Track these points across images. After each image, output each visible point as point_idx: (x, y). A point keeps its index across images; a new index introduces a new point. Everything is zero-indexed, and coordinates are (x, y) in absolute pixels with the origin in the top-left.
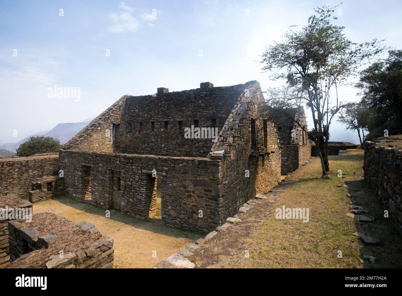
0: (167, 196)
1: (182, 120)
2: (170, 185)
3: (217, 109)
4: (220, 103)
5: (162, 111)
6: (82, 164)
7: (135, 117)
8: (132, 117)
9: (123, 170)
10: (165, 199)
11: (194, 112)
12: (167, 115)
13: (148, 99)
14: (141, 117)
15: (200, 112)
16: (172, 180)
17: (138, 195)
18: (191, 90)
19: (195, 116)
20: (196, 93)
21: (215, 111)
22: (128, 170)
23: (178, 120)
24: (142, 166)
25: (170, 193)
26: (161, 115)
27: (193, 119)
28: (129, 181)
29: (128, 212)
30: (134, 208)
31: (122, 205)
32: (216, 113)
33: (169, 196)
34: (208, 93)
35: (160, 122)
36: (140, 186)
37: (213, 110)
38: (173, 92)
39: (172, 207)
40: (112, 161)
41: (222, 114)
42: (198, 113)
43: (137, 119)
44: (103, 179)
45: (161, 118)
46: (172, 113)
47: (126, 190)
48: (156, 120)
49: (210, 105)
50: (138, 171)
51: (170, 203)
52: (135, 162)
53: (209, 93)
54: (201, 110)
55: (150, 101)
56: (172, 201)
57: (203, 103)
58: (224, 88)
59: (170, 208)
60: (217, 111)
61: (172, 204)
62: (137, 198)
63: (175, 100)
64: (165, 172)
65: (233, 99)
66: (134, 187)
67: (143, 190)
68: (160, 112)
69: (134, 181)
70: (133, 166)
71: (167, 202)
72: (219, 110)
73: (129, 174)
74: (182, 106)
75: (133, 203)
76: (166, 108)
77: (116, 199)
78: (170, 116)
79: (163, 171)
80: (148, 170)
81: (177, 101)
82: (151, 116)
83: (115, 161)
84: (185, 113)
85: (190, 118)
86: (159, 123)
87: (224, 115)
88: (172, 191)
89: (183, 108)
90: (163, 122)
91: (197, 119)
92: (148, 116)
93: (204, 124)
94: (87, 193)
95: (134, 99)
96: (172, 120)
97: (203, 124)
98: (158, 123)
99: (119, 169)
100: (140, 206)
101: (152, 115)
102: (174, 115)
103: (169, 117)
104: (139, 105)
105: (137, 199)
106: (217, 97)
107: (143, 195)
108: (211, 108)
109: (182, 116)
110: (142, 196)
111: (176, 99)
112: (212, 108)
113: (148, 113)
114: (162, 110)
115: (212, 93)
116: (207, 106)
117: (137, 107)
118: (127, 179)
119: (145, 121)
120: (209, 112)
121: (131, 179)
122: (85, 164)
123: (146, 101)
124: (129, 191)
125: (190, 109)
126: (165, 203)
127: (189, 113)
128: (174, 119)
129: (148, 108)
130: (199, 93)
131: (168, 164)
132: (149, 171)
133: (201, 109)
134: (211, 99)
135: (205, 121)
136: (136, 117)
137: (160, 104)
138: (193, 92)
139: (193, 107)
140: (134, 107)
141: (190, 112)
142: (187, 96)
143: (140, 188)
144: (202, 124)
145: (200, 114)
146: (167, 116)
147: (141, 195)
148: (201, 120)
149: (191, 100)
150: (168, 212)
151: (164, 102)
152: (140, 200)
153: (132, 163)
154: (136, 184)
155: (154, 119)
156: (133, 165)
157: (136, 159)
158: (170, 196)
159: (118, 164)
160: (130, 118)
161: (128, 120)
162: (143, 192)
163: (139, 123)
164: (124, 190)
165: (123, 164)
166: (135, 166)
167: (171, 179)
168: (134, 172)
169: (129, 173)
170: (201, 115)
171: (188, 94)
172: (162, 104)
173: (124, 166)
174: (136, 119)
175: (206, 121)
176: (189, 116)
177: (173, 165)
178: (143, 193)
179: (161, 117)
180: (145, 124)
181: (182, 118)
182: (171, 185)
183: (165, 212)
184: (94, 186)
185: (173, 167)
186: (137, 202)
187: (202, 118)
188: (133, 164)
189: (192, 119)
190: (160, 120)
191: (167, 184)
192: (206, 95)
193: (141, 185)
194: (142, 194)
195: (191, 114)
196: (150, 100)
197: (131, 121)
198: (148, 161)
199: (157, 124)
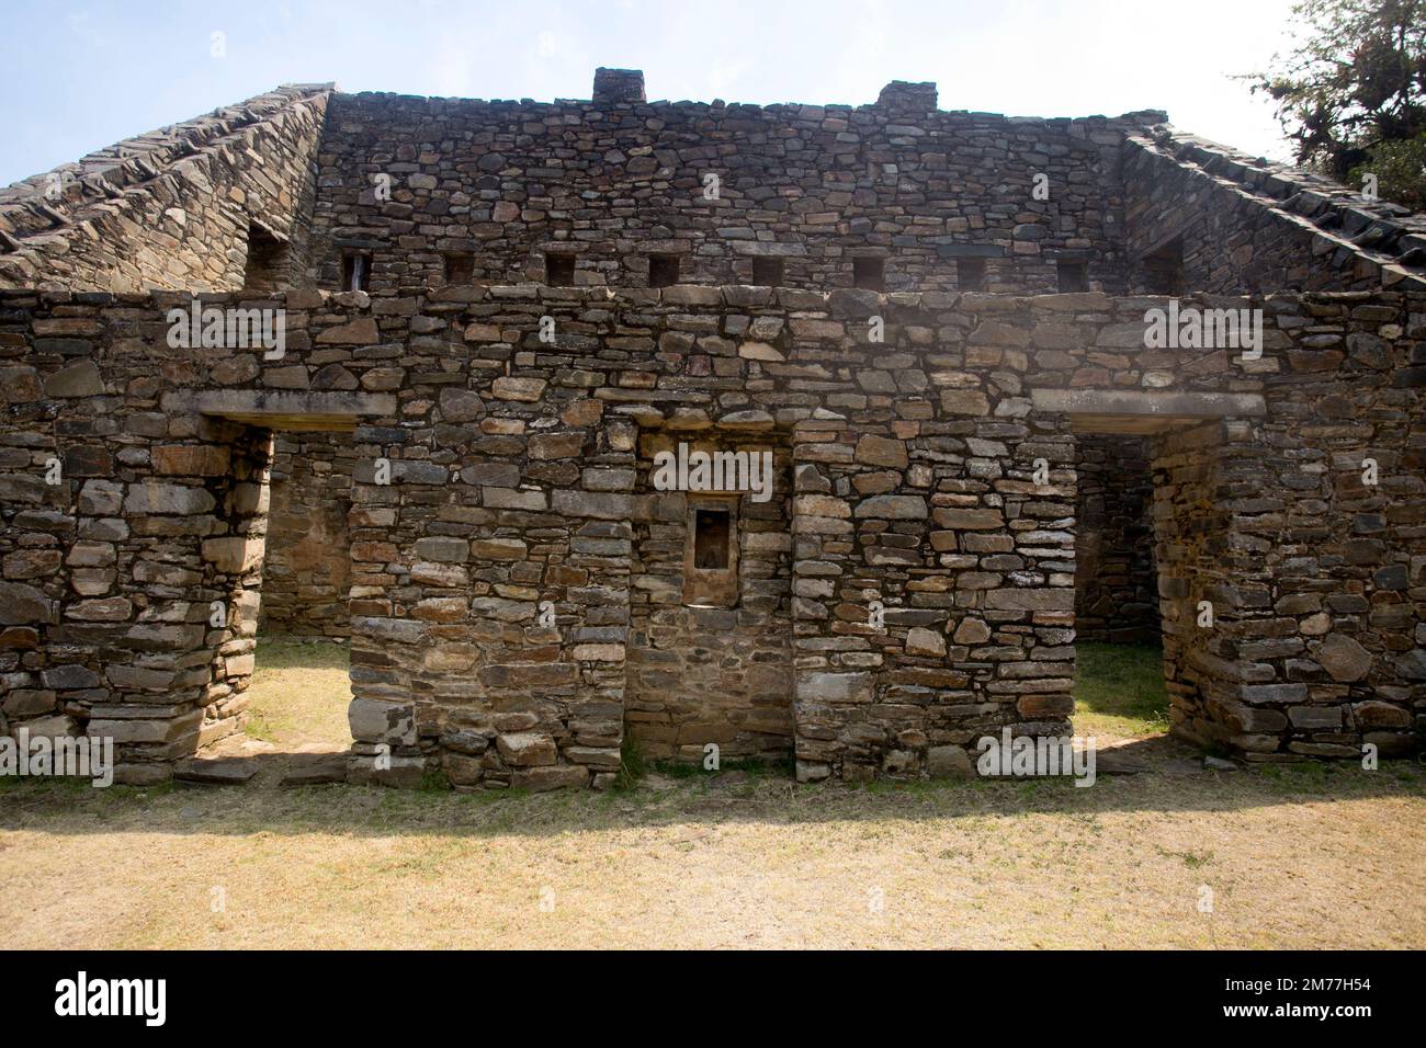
0: (1292, 549)
1: (777, 250)
2: (1306, 468)
3: (989, 215)
4: (1003, 189)
5: (636, 194)
6: (208, 409)
7: (410, 219)
8: (380, 214)
9: (821, 413)
10: (1269, 572)
11: (855, 216)
12: (676, 221)
13: (519, 123)
14: (456, 222)
15: (892, 220)
16: (1328, 431)
17: (1007, 582)
18: (830, 110)
19: (862, 236)
20: (864, 125)
21: (977, 223)
22: (888, 402)
23: (753, 249)
24: (1034, 367)
25: (1319, 520)
26: (626, 218)
27: (853, 252)
28: (904, 488)
29: (894, 744)
30: (964, 701)
31: (807, 705)
32: (985, 229)
33: (1304, 546)
34: (932, 133)
35: (619, 256)
36: (1023, 516)
37: (963, 214)
38: (718, 104)
39: (1333, 614)
40: (676, 346)
41: (1013, 238)
42: (881, 226)
43: (425, 229)
44: (550, 512)
45: (627, 234)
46: (707, 212)
47: (864, 564)
48: (586, 246)
49: (949, 190)
50: (994, 403)
51: (1315, 588)
52: (958, 337)
53: (938, 137)
54: (900, 210)
55: (535, 137)
56: (1332, 575)
57: (909, 177)
58: (1016, 121)
59: (1319, 623)
60: (990, 223)
61: (1334, 596)
62: (995, 616)
63: (728, 148)
64: (1261, 385)
65: (1066, 175)
66: (958, 532)
67: (1056, 537)
68: (615, 202)
69: (963, 484)
70: (938, 369)
71: (1289, 589)
72: (998, 220)
73: (893, 436)
74: (778, 180)
75: (945, 663)
76: (665, 185)
77: (673, 680)
78: (698, 229)
79: (1235, 385)
80: (1097, 387)
81: (739, 152)
82: (548, 219)
83: (727, 346)
84: (798, 220)
85: (835, 244)
86: (615, 264)
87: (1024, 244)
88: (1324, 507)
89: (788, 193)
90: (642, 254)
91: (878, 251)
92: (518, 218)
93: (923, 281)
94: (214, 690)
95: (402, 108)
96: (714, 249)
97: (915, 278)
98: (602, 264)
99: (772, 409)
100: (1029, 668)
101: (554, 214)
102: (725, 222)
103: (690, 234)
104: (443, 153)
105: (989, 623)
106: (982, 158)
107: (1057, 579)
108: (954, 204)
109: (778, 232)
110: (1046, 585)
111: (733, 140)
112: (960, 207)
113: (519, 204)
114: (635, 189)
115: (954, 136)
116: (930, 195)
117: (424, 159)
118: (866, 482)
119: (493, 244)
120: (944, 223)
121: (920, 476)
122: (261, 404)
123: (504, 130)
124: (902, 568)
125: (832, 199)
126: (1274, 601)
127: (829, 220)
128: (723, 245)
129: (516, 171)
130: (883, 127)
131: (1286, 330)
132: (1104, 394)
133: (895, 203)
134: (949, 162)
135: (923, 263)
136: (417, 218)
137: (616, 157)
138: (848, 119)
139: (853, 193)
140: (395, 160)
141: (835, 217)
142: (806, 134)
143: (1013, 533)
144: (911, 281)
145: (893, 228)
146: (671, 226)
147: (1039, 579)
148: (901, 259)
149: (836, 156)
150: (1298, 655)
151: (647, 150)
152: (1028, 620)
153: (936, 347)
154: (983, 504)
155: (568, 239)
156: (936, 360)
157: (965, 321)
158: (1313, 542)
159: (756, 369)
160: (363, 225)
161: (336, 234)
162: (1059, 559)
163: (438, 257)
164: (838, 569)
165: (825, 364)
166: (962, 369)
167: (1317, 430)
168: (956, 417)
169: (898, 427)
170: (899, 233)
171: (816, 125)
172: (629, 157)
173: (836, 379)
174: (415, 230)
175: (934, 265)
176: (823, 234)
177: (1336, 338)
178: (1058, 565)
179: (626, 227)
180: (499, 264)
181: (778, 241)
182: (1318, 468)
183: (1270, 661)
184: (410, 593)
185: (1333, 346)
186: (993, 642)
187: (909, 251)
188: (939, 353)
189: (843, 252)
190: (624, 245)
191: (1284, 464)
192: (921, 144)
193: (1034, 508)
194: (1047, 573)
195: (836, 224)
196: (537, 129)
197: (374, 243)
198: (1100, 326)
199: (594, 269)
